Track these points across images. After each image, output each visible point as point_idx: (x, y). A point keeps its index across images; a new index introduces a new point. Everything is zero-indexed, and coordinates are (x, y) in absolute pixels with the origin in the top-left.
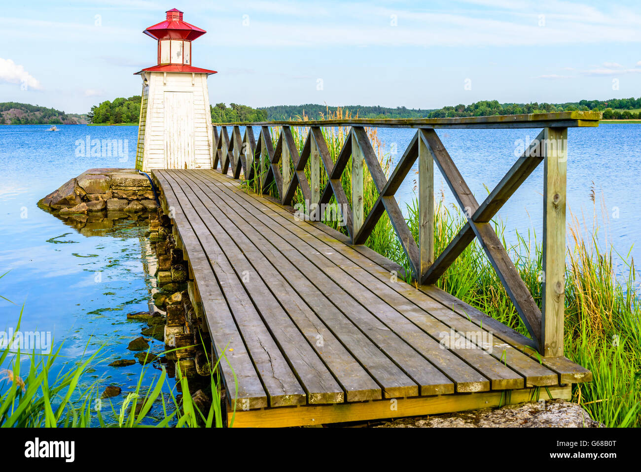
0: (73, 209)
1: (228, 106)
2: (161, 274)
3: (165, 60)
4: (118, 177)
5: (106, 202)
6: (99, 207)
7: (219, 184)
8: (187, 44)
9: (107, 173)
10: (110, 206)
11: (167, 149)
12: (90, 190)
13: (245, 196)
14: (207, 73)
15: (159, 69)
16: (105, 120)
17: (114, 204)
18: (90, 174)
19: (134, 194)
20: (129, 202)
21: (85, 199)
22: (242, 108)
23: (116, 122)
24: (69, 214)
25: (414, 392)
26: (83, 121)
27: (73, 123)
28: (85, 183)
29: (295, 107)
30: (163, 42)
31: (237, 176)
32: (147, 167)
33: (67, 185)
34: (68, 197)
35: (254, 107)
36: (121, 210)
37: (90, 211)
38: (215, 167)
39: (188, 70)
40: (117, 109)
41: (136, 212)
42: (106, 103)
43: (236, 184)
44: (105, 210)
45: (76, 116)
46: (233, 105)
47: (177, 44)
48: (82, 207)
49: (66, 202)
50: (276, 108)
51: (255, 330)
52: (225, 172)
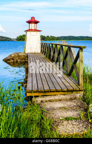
0: (10, 61)
1: (50, 36)
2: (26, 75)
3: (30, 28)
4: (20, 54)
5: (17, 60)
6: (16, 61)
7: (40, 56)
8: (36, 24)
9: (18, 54)
10: (18, 61)
11: (31, 48)
12: (14, 57)
13: (45, 59)
14: (40, 31)
15: (29, 30)
16: (20, 40)
17: (19, 60)
18: (14, 54)
19: (23, 58)
20: (22, 60)
21: (13, 59)
22: (53, 37)
23: (23, 40)
24: (9, 62)
25: (55, 90)
26: (15, 40)
27: (13, 41)
28: (13, 56)
29: (66, 37)
30: (30, 24)
31: (45, 54)
32: (26, 52)
33: (9, 56)
34: (9, 59)
35: (56, 37)
36: (20, 62)
37: (13, 62)
38: (41, 52)
39: (36, 30)
40: (23, 37)
41: (24, 62)
42: (20, 36)
43: (44, 56)
44: (17, 62)
45: (13, 39)
46: (51, 36)
47: (33, 25)
48: (12, 61)
49: (9, 60)
50: (62, 37)
51: (35, 82)
52: (43, 53)
